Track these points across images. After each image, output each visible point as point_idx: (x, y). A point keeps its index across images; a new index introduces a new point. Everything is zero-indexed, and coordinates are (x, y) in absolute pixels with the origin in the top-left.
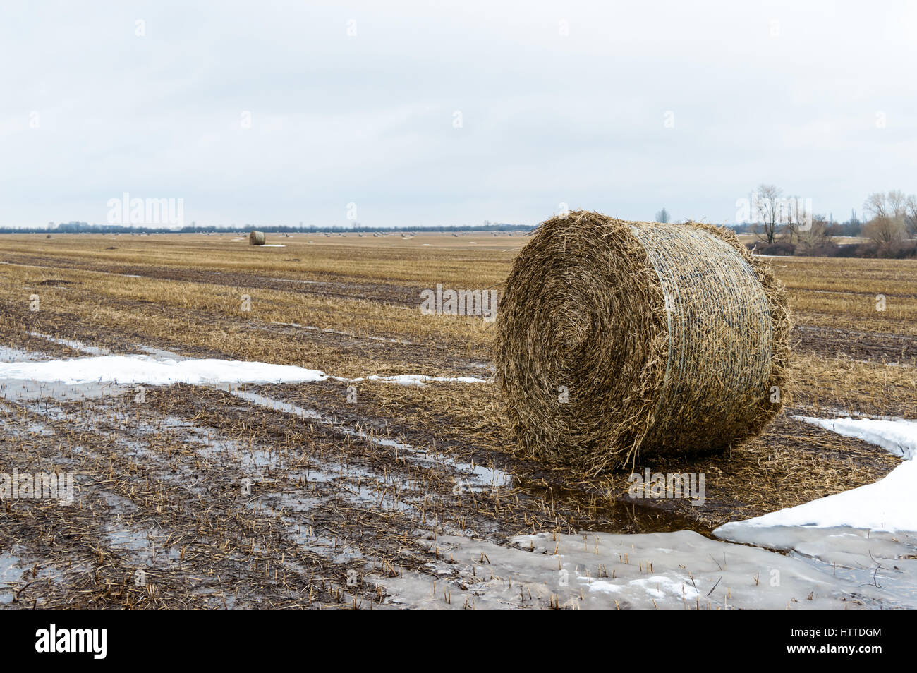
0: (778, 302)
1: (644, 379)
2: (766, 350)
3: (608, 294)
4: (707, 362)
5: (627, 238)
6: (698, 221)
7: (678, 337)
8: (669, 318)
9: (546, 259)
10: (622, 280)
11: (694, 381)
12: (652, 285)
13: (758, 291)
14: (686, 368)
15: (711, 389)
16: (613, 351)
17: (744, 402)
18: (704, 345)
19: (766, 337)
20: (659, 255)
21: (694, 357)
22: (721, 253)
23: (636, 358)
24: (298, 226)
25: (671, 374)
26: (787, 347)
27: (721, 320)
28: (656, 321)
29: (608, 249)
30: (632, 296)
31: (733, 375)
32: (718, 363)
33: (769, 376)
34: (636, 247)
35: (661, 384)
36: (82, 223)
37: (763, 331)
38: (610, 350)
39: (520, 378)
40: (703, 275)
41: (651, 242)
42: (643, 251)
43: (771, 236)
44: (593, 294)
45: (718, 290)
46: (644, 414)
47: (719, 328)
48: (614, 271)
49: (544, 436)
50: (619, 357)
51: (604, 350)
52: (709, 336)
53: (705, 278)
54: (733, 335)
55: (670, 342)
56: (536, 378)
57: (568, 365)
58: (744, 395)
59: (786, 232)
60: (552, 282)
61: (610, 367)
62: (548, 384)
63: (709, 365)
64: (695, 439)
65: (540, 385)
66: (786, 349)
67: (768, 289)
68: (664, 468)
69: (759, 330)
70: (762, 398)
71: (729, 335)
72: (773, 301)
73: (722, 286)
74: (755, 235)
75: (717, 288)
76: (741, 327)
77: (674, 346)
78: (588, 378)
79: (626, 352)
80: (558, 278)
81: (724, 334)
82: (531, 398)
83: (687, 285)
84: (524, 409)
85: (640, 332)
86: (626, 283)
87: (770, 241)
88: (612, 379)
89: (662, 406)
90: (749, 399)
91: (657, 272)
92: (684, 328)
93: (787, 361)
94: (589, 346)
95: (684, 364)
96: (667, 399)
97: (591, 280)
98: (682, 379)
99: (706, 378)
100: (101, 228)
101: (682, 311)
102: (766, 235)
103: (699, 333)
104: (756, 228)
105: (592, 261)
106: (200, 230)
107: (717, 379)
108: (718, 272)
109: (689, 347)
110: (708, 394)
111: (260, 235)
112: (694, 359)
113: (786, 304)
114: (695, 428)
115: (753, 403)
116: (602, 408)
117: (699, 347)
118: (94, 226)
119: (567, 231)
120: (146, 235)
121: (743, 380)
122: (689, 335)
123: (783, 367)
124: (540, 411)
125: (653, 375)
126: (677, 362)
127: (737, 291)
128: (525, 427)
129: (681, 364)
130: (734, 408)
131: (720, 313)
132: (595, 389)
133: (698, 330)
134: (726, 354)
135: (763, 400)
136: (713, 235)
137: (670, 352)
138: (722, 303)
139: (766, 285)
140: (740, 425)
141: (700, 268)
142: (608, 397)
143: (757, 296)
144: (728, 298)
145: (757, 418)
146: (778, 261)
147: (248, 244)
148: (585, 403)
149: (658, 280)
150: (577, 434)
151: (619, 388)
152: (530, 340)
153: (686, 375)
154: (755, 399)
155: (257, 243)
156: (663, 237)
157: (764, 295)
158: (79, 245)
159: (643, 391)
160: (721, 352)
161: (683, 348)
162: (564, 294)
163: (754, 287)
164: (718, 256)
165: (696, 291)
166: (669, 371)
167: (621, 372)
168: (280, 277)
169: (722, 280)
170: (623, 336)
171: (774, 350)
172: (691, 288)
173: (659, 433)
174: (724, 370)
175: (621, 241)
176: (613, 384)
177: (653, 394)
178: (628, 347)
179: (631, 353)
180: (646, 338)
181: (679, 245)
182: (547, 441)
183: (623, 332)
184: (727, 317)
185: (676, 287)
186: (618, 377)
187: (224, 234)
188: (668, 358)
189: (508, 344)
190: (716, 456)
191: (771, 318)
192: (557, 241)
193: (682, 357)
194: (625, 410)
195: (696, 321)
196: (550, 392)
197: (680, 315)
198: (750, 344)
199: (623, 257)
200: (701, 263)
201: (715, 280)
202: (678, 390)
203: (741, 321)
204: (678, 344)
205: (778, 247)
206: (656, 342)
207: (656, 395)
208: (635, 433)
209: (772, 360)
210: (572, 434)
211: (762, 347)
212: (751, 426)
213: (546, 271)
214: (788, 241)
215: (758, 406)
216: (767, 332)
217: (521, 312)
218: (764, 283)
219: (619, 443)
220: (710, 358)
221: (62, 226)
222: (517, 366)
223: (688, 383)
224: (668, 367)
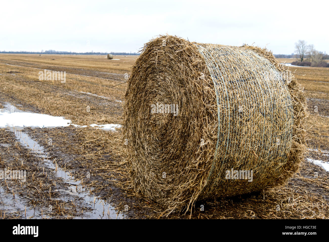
0: (298, 100)
1: (198, 155)
2: (289, 132)
3: (180, 92)
4: (246, 141)
5: (193, 54)
6: (250, 45)
7: (225, 125)
8: (219, 111)
9: (148, 68)
10: (188, 84)
11: (237, 155)
12: (207, 88)
13: (285, 92)
14: (231, 146)
15: (249, 160)
16: (182, 132)
17: (273, 166)
18: (244, 130)
19: (289, 123)
20: (216, 66)
21: (237, 138)
22: (261, 65)
23: (195, 139)
24: (129, 53)
25: (220, 151)
26: (303, 130)
27: (258, 112)
28: (209, 114)
29: (180, 61)
30: (194, 95)
31: (265, 150)
32: (254, 142)
33: (290, 149)
34: (198, 60)
35: (212, 158)
36: (54, 51)
37: (287, 119)
38: (180, 131)
39: (134, 142)
40: (246, 80)
41: (211, 57)
42: (204, 63)
43: (302, 59)
44: (171, 92)
45: (257, 91)
46: (198, 178)
47: (256, 118)
48: (184, 77)
49: (145, 180)
50: (185, 136)
51: (177, 130)
52: (248, 123)
53: (247, 83)
54: (266, 122)
55: (219, 129)
56: (142, 143)
57: (157, 138)
58: (273, 162)
59: (308, 58)
60: (150, 83)
61: (179, 143)
62: (147, 148)
63: (248, 143)
64: (239, 190)
65: (143, 148)
66: (303, 131)
67: (292, 90)
68: (216, 209)
69: (285, 119)
70: (285, 163)
71: (263, 122)
72: (295, 98)
73: (259, 88)
74: (296, 59)
75: (256, 89)
76: (272, 117)
77: (222, 131)
78: (167, 148)
79: (189, 134)
80: (154, 80)
81: (259, 122)
82: (139, 155)
83: (234, 88)
84: (135, 161)
85: (198, 120)
86: (190, 86)
87: (302, 61)
88: (181, 152)
89: (213, 172)
90: (276, 164)
91: (212, 78)
92: (230, 118)
93: (303, 139)
94: (169, 127)
95: (229, 143)
96: (217, 167)
97: (171, 82)
98: (227, 153)
99: (245, 152)
100: (60, 52)
101: (229, 106)
102: (300, 59)
103: (241, 122)
104: (297, 56)
105: (172, 69)
106: (95, 54)
107: (253, 153)
108: (257, 79)
109: (234, 132)
110: (247, 163)
111: (111, 56)
112: (237, 140)
113: (304, 101)
114: (238, 184)
115: (279, 167)
116: (175, 170)
117: (241, 131)
118: (57, 52)
119: (159, 49)
120: (75, 55)
121: (272, 152)
122: (233, 123)
123: (300, 143)
124: (142, 165)
125: (205, 153)
126: (224, 142)
127: (270, 92)
128: (135, 173)
129: (227, 143)
130: (265, 170)
131: (256, 108)
132: (171, 156)
133: (240, 120)
134: (260, 135)
135: (286, 164)
136: (258, 54)
137: (219, 135)
138: (258, 100)
139: (290, 87)
140: (270, 180)
141: (245, 76)
142: (178, 163)
143: (284, 95)
144: (263, 96)
145: (282, 176)
146: (304, 69)
147: (107, 59)
148: (165, 164)
149: (212, 84)
150: (161, 184)
151: (184, 158)
152: (139, 119)
153: (230, 151)
154: (280, 164)
155: (110, 58)
156: (221, 54)
157: (289, 94)
158: (45, 58)
159: (198, 164)
160: (257, 134)
161: (229, 132)
162: (157, 91)
163: (282, 89)
164: (258, 68)
165: (240, 92)
166: (218, 148)
167: (186, 147)
168: (105, 72)
169: (260, 84)
170: (188, 122)
171: (295, 132)
172: (237, 90)
173: (212, 188)
174: (259, 146)
175: (189, 56)
176: (181, 155)
177: (205, 165)
178: (191, 131)
179: (192, 135)
180: (201, 125)
181: (232, 60)
182: (146, 184)
183: (188, 120)
184: (262, 110)
185: (226, 89)
186: (184, 150)
187: (103, 55)
188: (217, 139)
189: (128, 120)
190: (255, 197)
191: (293, 110)
192: (153, 55)
193: (228, 139)
194: (187, 174)
195: (239, 113)
196: (148, 153)
197: (227, 109)
198: (278, 128)
199: (189, 67)
200: (246, 72)
201: (255, 84)
202: (225, 161)
203: (272, 112)
204: (225, 129)
205: (305, 63)
206: (208, 128)
207: (208, 166)
208: (193, 191)
209: (293, 139)
210: (158, 183)
211: (286, 130)
212: (277, 180)
213: (147, 76)
214: (308, 61)
215: (282, 168)
216: (290, 120)
217: (135, 101)
218: (289, 86)
219: (183, 196)
220: (249, 139)
221: (46, 51)
222: (132, 134)
223: (232, 156)
224: (217, 146)
